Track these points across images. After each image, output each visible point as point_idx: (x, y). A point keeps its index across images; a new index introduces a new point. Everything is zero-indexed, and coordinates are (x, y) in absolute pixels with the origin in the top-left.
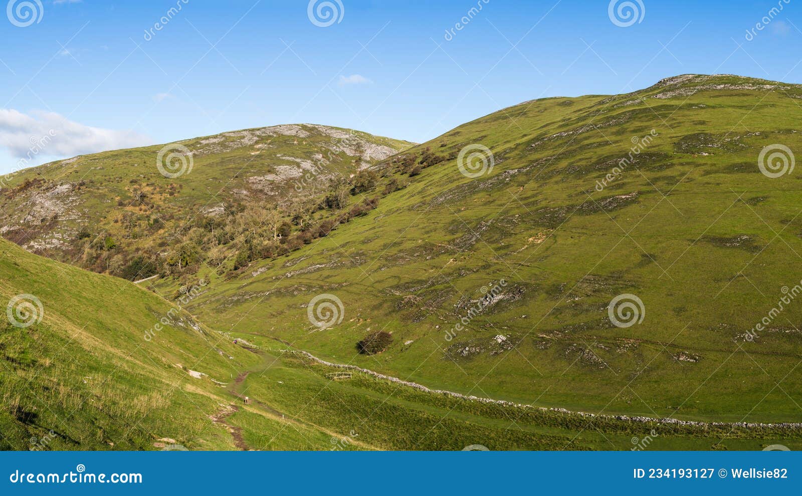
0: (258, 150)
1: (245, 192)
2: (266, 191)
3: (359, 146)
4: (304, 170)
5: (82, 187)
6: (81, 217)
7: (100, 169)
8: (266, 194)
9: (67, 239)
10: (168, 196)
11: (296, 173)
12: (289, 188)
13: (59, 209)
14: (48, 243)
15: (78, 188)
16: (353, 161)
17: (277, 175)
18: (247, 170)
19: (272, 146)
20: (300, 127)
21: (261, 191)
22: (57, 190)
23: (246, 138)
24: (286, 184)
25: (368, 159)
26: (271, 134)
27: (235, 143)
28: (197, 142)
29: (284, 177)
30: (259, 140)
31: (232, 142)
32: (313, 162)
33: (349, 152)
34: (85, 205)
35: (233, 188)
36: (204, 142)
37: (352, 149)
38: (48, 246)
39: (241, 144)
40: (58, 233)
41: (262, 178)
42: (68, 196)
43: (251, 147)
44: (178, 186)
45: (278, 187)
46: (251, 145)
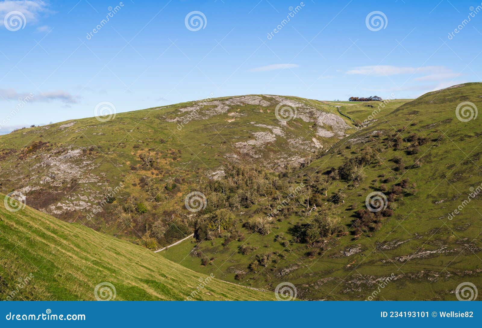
0: (232, 117)
1: (235, 156)
2: (251, 154)
3: (311, 114)
4: (276, 135)
5: (92, 152)
6: (100, 180)
7: (102, 135)
8: (252, 157)
9: (94, 201)
10: (173, 161)
11: (271, 138)
12: (269, 151)
13: (75, 172)
14: (76, 205)
15: (88, 152)
16: (310, 126)
17: (256, 140)
18: (231, 136)
19: (243, 115)
20: (261, 98)
21: (247, 154)
22: (69, 154)
23: (219, 107)
24: (265, 148)
25: (322, 125)
26: (238, 103)
27: (211, 111)
28: (177, 110)
29: (262, 142)
30: (230, 109)
31: (207, 110)
32: (281, 129)
33: (305, 119)
34: (101, 169)
35: (225, 152)
36: (183, 110)
37: (307, 116)
38: (77, 208)
39: (216, 112)
40: (83, 196)
41: (245, 143)
42: (82, 160)
43: (225, 115)
44: (177, 151)
45: (260, 151)
46: (225, 114)
